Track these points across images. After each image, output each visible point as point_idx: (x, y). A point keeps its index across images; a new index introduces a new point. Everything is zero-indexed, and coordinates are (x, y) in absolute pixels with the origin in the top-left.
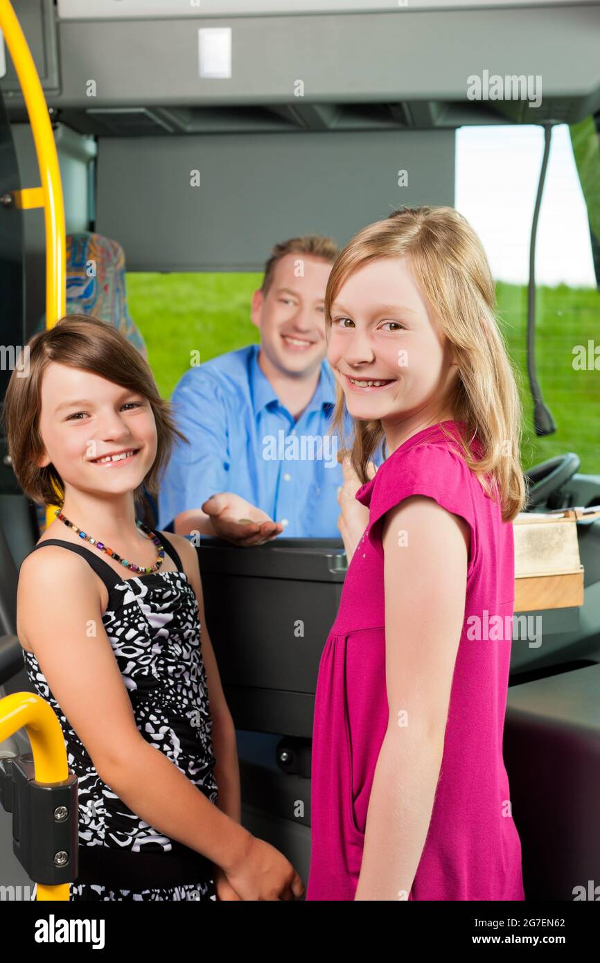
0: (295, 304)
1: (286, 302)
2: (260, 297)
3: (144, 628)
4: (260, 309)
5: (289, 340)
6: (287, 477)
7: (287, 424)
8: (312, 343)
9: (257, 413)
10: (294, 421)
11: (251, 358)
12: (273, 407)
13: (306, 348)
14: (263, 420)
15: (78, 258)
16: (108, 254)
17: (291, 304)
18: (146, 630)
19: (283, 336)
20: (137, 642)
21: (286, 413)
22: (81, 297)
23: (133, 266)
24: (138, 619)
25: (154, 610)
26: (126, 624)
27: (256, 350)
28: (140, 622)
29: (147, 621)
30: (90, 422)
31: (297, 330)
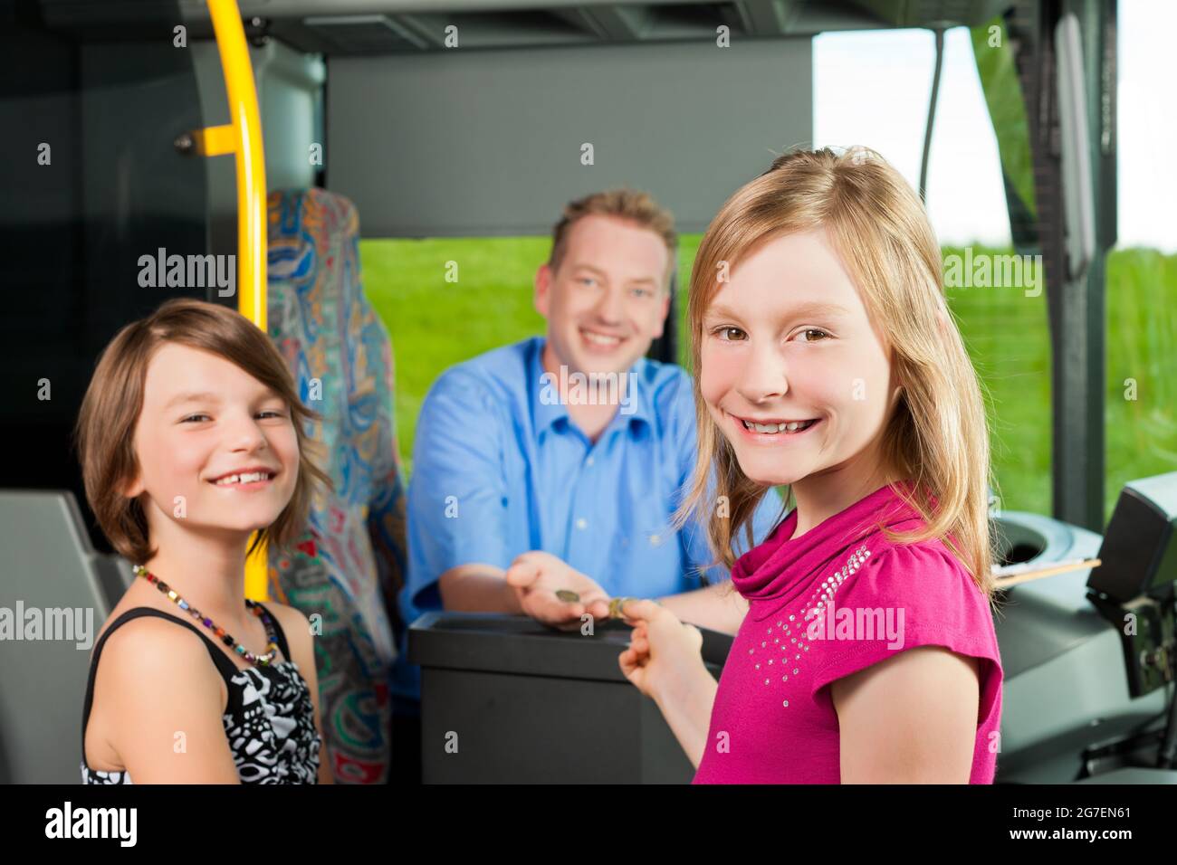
0: (600, 285)
1: (587, 281)
2: (548, 275)
3: (269, 739)
4: (548, 290)
5: (590, 336)
6: (581, 524)
7: (581, 449)
8: (623, 340)
9: (538, 435)
10: (592, 443)
11: (532, 355)
12: (561, 425)
13: (615, 348)
14: (548, 443)
15: (290, 220)
16: (333, 216)
17: (593, 286)
18: (272, 741)
19: (582, 330)
20: (261, 758)
21: (579, 434)
22: (293, 276)
23: (370, 231)
24: (262, 725)
25: (278, 713)
26: (247, 733)
27: (539, 345)
28: (265, 730)
29: (271, 729)
30: (212, 426)
31: (602, 322)
